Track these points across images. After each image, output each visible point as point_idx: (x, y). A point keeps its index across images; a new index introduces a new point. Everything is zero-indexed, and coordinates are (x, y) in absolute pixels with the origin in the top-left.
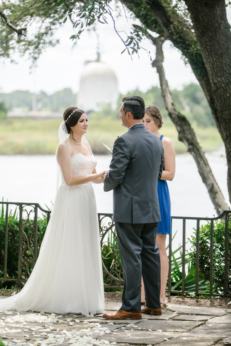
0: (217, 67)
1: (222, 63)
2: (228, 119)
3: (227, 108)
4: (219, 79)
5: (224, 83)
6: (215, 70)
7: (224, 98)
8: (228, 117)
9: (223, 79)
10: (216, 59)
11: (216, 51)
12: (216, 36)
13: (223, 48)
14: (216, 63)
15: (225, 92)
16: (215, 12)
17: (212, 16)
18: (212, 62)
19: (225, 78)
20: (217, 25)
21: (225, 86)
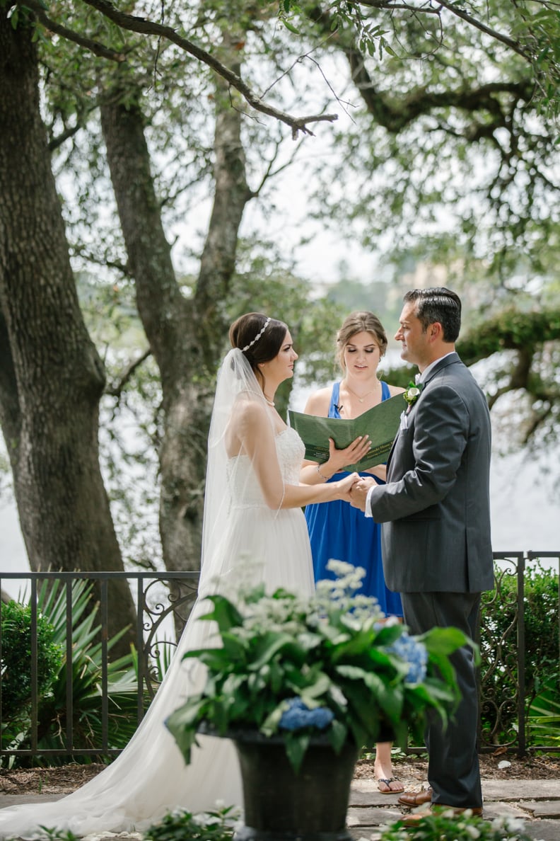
0: (20, 215)
1: (33, 206)
2: (40, 337)
3: (38, 313)
4: (22, 245)
5: (33, 253)
6: (15, 224)
7: (33, 290)
8: (41, 334)
9: (33, 244)
10: (21, 197)
11: (21, 177)
12: (24, 145)
13: (36, 173)
14: (18, 207)
15: (36, 276)
16: (25, 87)
17: (19, 97)
18: (9, 203)
19: (37, 243)
20: (27, 118)
21: (36, 260)
